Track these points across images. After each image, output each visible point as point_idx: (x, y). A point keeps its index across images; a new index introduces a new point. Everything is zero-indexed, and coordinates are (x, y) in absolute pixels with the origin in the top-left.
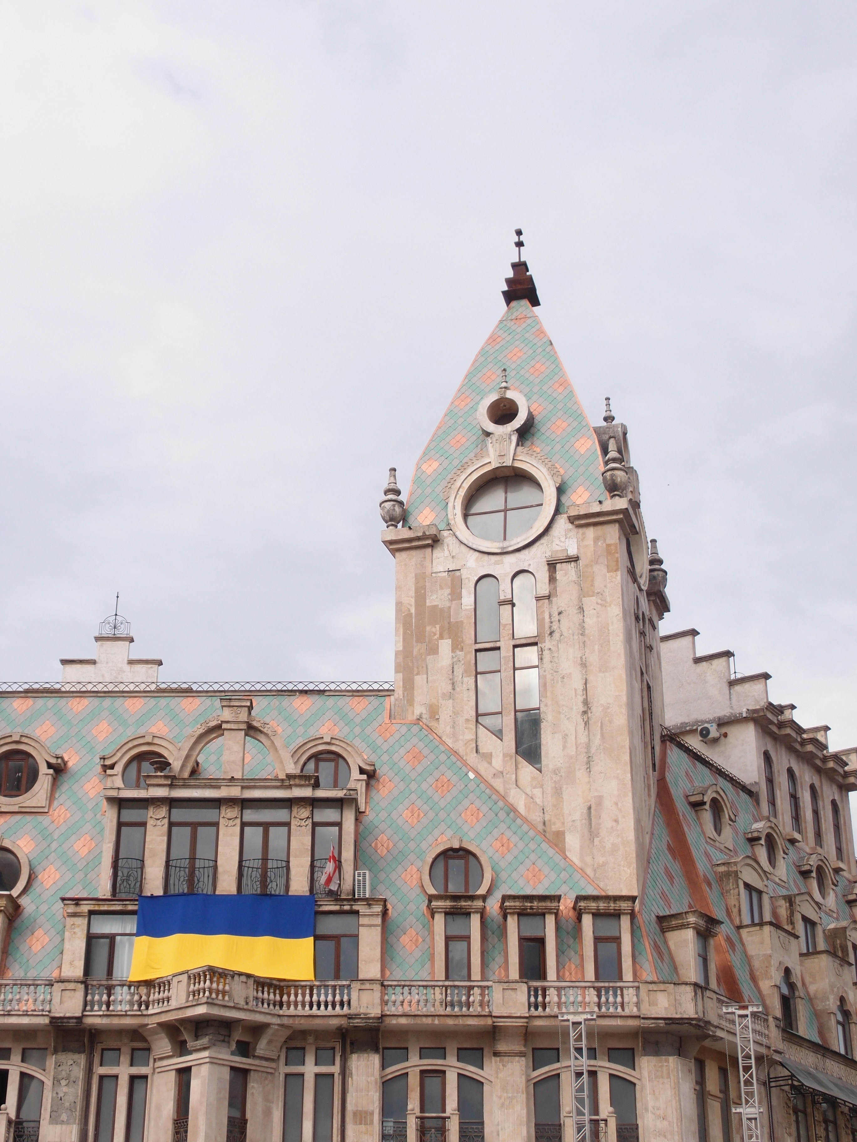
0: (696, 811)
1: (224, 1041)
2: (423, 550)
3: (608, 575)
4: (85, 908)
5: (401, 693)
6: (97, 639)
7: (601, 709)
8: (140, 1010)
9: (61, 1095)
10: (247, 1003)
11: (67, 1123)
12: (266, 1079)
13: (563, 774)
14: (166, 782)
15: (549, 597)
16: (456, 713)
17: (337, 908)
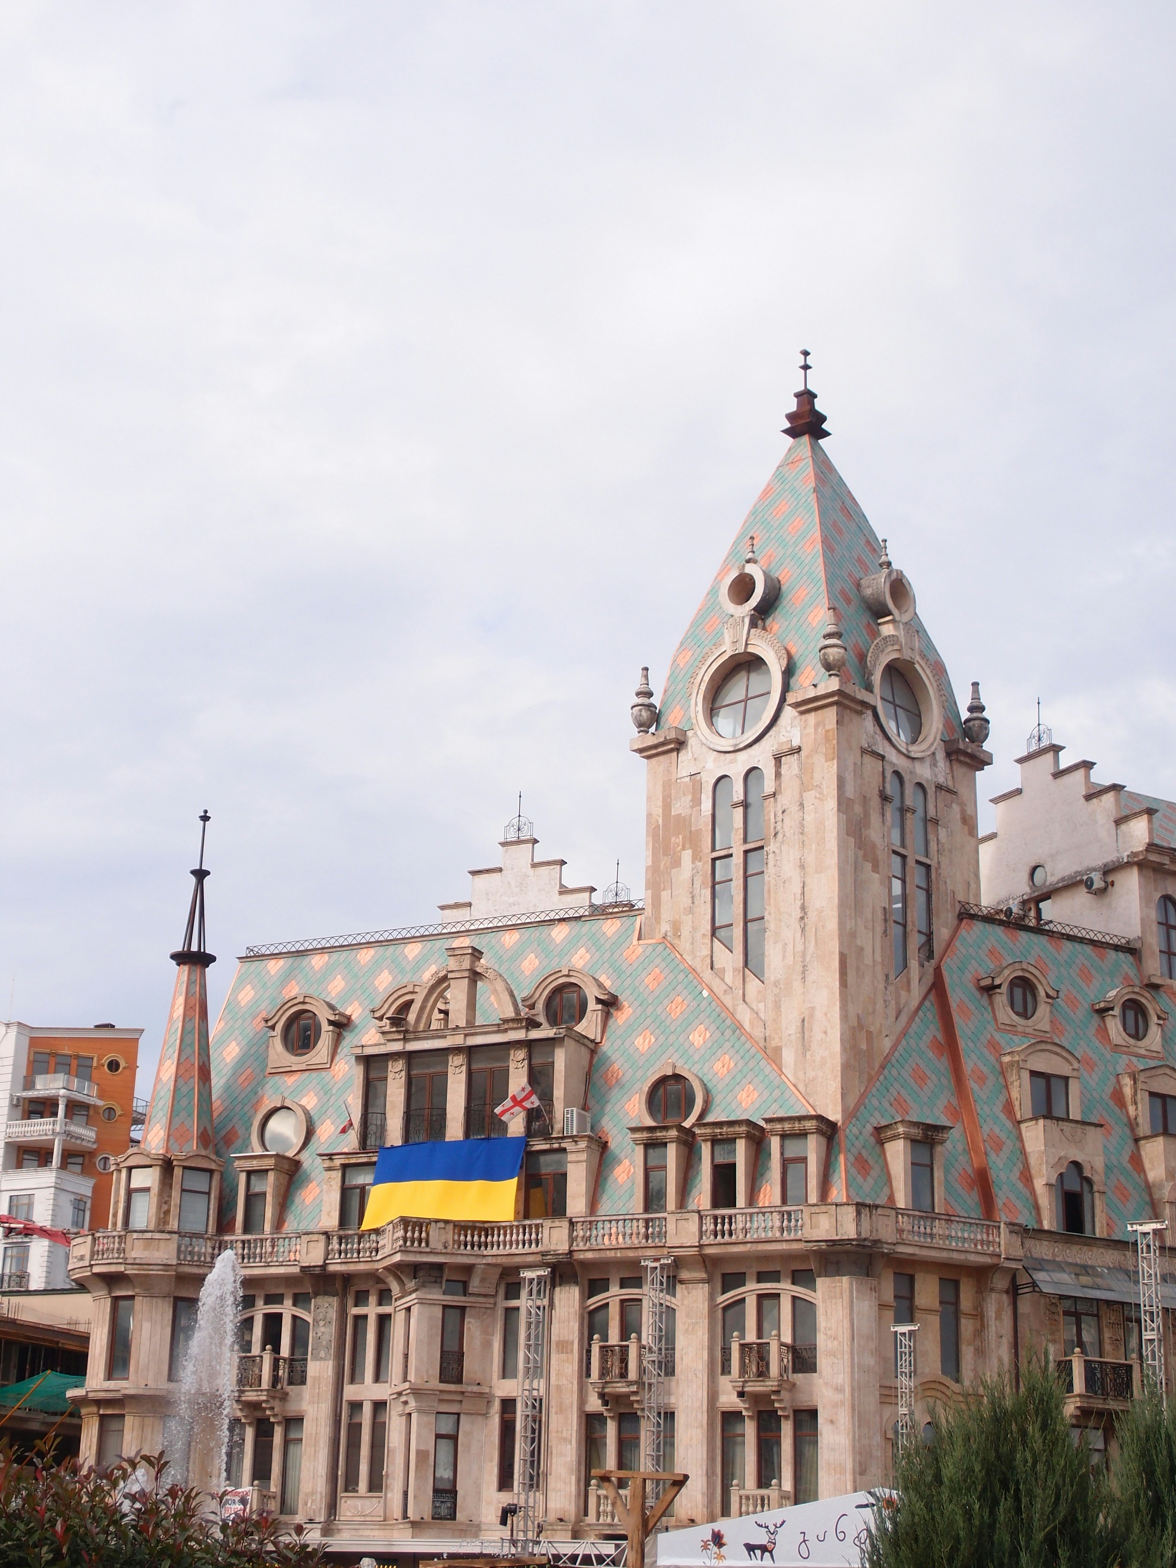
0: (990, 996)
1: (436, 1282)
2: (669, 755)
3: (826, 764)
4: (338, 1162)
5: (650, 911)
6: (504, 844)
7: (816, 913)
8: (370, 1257)
9: (320, 1334)
10: (446, 1247)
11: (324, 1359)
12: (485, 1313)
13: (782, 986)
14: (399, 1037)
15: (774, 794)
16: (694, 929)
17: (547, 1147)
